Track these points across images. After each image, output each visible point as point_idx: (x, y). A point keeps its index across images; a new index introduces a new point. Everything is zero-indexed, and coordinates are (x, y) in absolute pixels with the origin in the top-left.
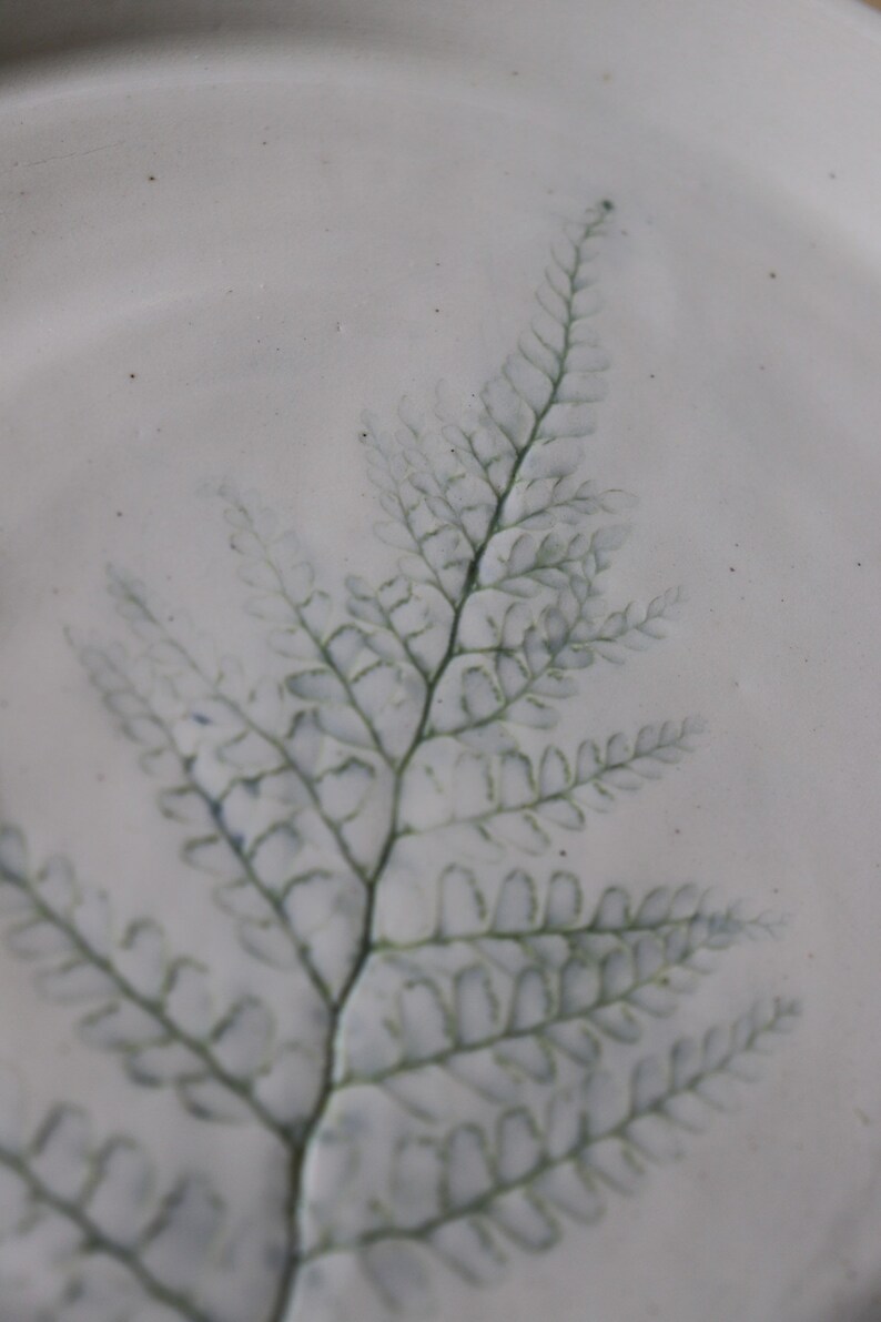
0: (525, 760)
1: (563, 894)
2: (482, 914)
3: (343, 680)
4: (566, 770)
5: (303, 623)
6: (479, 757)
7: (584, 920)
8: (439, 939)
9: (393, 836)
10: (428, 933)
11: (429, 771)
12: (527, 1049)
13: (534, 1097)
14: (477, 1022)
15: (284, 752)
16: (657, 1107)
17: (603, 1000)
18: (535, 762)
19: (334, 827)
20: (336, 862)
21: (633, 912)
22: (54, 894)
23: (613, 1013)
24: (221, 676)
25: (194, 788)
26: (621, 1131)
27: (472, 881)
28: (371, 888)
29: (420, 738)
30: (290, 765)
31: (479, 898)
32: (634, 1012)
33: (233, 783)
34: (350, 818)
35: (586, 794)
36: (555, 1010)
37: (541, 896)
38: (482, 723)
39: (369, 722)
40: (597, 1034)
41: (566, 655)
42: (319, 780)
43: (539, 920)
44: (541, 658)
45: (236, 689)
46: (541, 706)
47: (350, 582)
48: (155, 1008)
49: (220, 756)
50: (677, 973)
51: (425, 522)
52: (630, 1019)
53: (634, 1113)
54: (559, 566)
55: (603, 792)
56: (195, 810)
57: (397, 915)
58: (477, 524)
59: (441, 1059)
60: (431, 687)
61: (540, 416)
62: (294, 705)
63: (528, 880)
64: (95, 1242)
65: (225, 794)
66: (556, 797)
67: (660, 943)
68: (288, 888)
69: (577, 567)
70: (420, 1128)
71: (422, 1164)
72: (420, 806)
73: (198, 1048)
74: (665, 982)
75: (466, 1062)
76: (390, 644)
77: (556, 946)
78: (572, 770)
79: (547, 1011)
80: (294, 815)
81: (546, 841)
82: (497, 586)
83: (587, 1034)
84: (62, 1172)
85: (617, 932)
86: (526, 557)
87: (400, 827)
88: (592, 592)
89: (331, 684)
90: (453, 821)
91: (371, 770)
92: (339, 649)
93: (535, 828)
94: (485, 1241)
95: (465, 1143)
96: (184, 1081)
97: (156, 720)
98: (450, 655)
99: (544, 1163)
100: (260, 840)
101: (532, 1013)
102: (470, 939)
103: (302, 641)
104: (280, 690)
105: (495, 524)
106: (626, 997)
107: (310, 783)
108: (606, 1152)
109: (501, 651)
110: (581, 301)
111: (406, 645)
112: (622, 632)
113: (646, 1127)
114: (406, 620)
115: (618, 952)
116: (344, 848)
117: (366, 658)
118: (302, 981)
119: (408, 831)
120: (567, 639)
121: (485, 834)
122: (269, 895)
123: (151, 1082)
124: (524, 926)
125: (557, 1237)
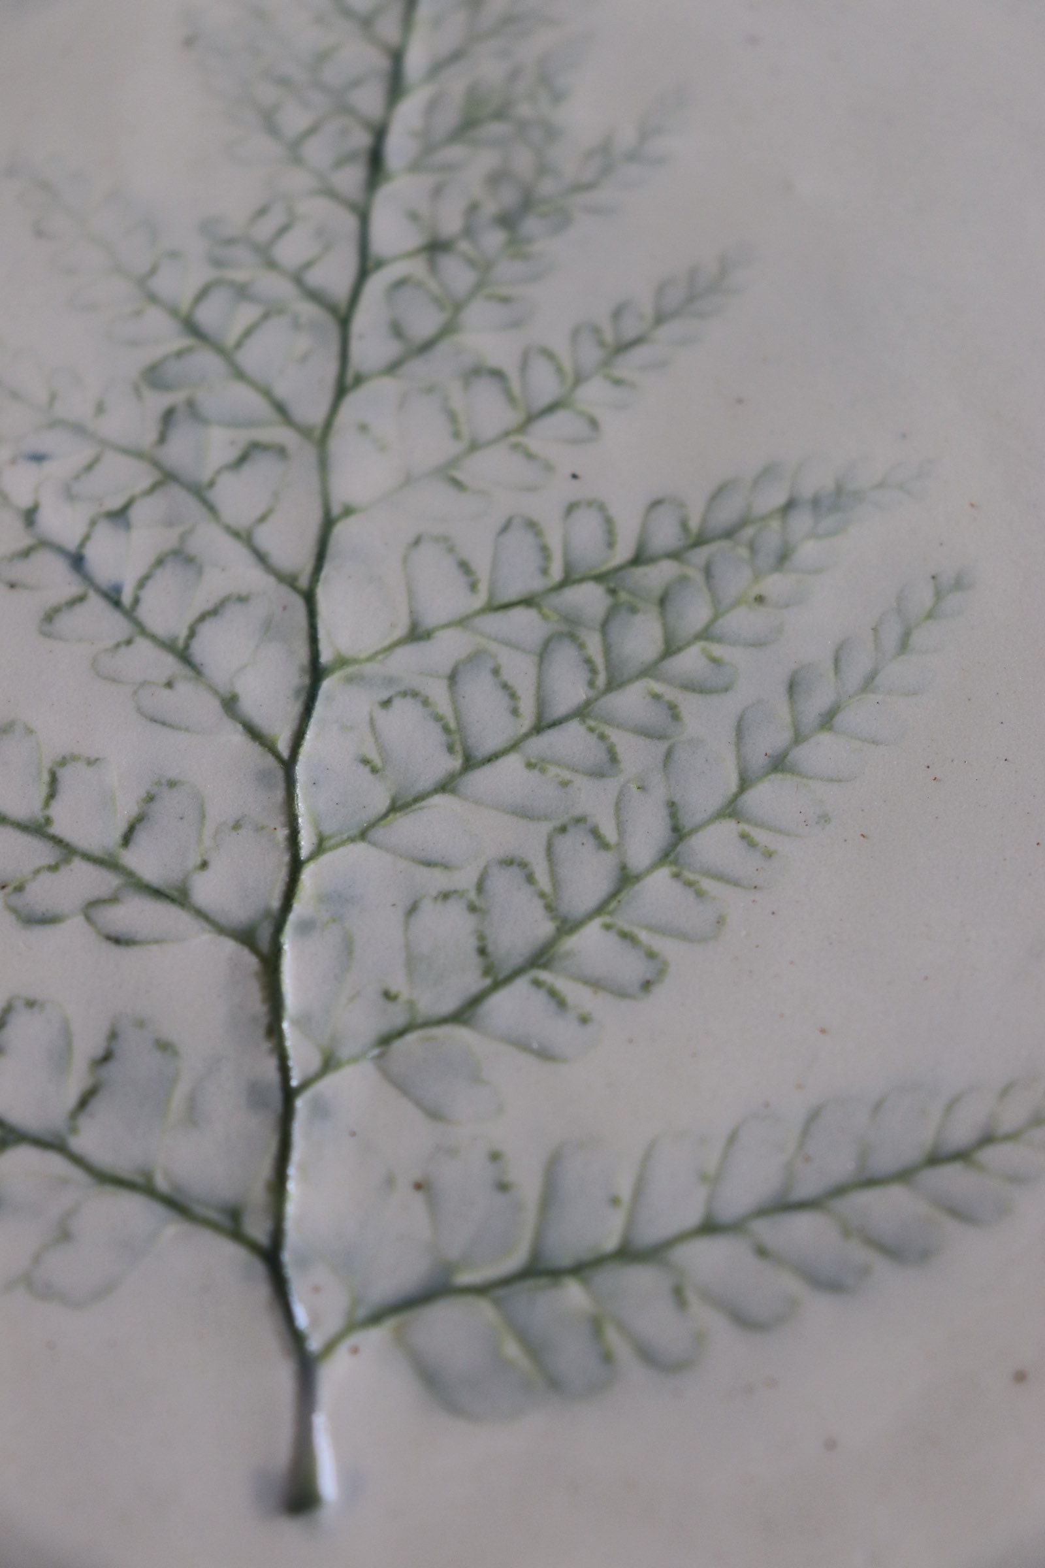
0: (498, 374)
1: (588, 528)
2: (473, 587)
3: (220, 350)
4: (559, 370)
5: (153, 298)
6: (430, 390)
7: (624, 551)
8: (417, 634)
9: (328, 524)
10: (401, 631)
11: (363, 428)
12: (571, 741)
13: (594, 800)
15: (156, 464)
16: (779, 764)
17: (670, 649)
18: (513, 373)
19: (244, 537)
20: (253, 577)
21: (694, 524)
23: (690, 661)
24: (53, 397)
25: (44, 544)
26: (731, 810)
27: (451, 550)
28: (309, 598)
29: (341, 390)
30: (167, 477)
31: (465, 567)
32: (717, 650)
33: (93, 523)
34: (263, 519)
35: (594, 393)
36: (601, 680)
37: (554, 540)
38: (427, 346)
39: (266, 393)
40: (670, 693)
41: (531, 225)
42: (212, 484)
43: (557, 572)
44: (493, 239)
45: (77, 407)
46: (505, 300)
47: (207, 227)
48: (38, 829)
49: (69, 494)
50: (774, 585)
51: (294, 119)
52: (715, 661)
53: (745, 783)
54: (500, 115)
55: (618, 382)
56: (48, 569)
57: (354, 622)
58: (370, 100)
59: (446, 786)
60: (344, 322)
62: (158, 402)
63: (532, 526)
65: (87, 538)
66: (552, 408)
67: (743, 552)
68: (192, 633)
69: (524, 110)
70: (438, 880)
72: (360, 477)
73: (108, 862)
74: (760, 599)
75: (480, 780)
76: (276, 286)
77: (588, 597)
78: (567, 365)
79: (591, 684)
80: (183, 538)
81: (549, 468)
82: (415, 167)
83: (656, 697)
85: (675, 555)
86: (448, 118)
87: (336, 510)
88: (552, 133)
89: (206, 361)
90: (408, 480)
91: (281, 452)
92: (207, 315)
93: (530, 456)
94: (559, 1001)
95: (502, 883)
96: (90, 907)
98: (364, 273)
99: (626, 879)
100: (142, 583)
101: (570, 692)
102: (462, 622)
103: (158, 323)
104: (137, 389)
105: (396, 88)
106: (705, 634)
107: (200, 492)
108: (714, 843)
109: (435, 248)
111: (298, 279)
112: (607, 170)
114: (291, 251)
115: (683, 580)
116: (261, 558)
117: (248, 314)
118: (236, 737)
119: (348, 511)
120: (527, 203)
121: (457, 484)
122: (168, 646)
123: (48, 920)
124: (537, 584)
125: (661, 973)
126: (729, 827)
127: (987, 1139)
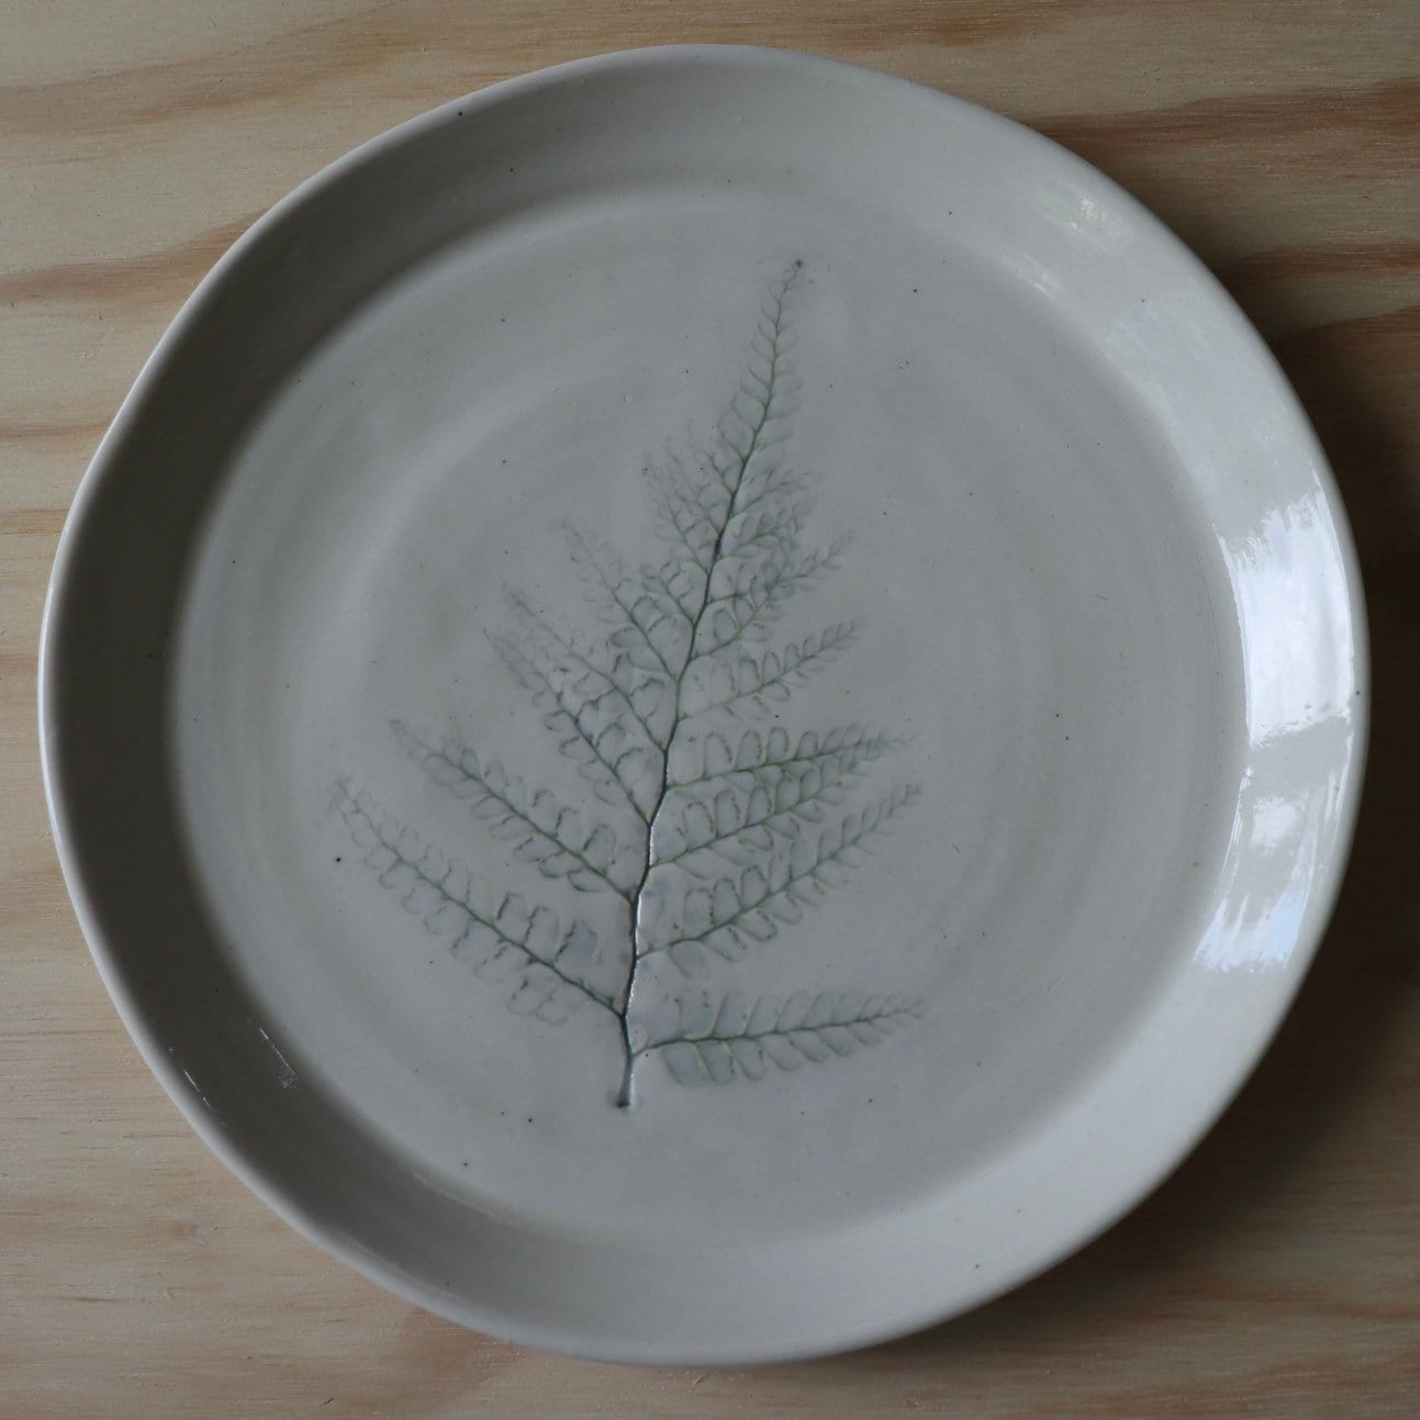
0: (753, 662)
1: (778, 740)
2: (730, 760)
3: (642, 631)
4: (778, 665)
5: (617, 601)
6: (725, 665)
7: (791, 754)
8: (706, 777)
9: (677, 721)
10: (699, 775)
11: (696, 678)
12: (757, 833)
13: (762, 860)
14: (728, 821)
15: (612, 682)
16: (833, 857)
17: (802, 800)
18: (759, 663)
19: (643, 721)
20: (645, 741)
21: (820, 747)
22: (494, 782)
23: (808, 806)
24: (573, 641)
25: (564, 711)
26: (812, 873)
27: (723, 741)
28: (666, 753)
29: (689, 660)
30: (616, 688)
31: (728, 750)
32: (819, 804)
33: (584, 705)
34: (651, 714)
35: (790, 678)
36: (773, 810)
37: (764, 744)
38: (728, 643)
39: (659, 656)
40: (798, 820)
41: (777, 591)
42: (632, 695)
43: (763, 759)
44: (762, 596)
45: (582, 648)
46: (762, 627)
47: (643, 569)
48: (553, 837)
49: (575, 689)
50: (846, 778)
51: (686, 520)
52: (818, 809)
53: (819, 862)
54: (772, 533)
55: (801, 675)
56: (565, 724)
57: (681, 766)
58: (719, 514)
59: (708, 845)
60: (695, 627)
61: (756, 432)
62: (615, 651)
63: (757, 735)
64: (533, 959)
65: (581, 711)
66: (773, 682)
67: (837, 761)
68: (618, 762)
69: (783, 532)
70: (699, 883)
71: (701, 903)
72: (693, 700)
73: (578, 856)
74: (840, 784)
75: (722, 845)
76: (669, 604)
77: (773, 772)
78: (782, 664)
79: (769, 811)
80: (619, 717)
81: (767, 710)
82: (732, 554)
83: (792, 820)
84: (513, 926)
85: (810, 759)
86: (751, 531)
87: (681, 715)
88: (793, 546)
89: (637, 635)
90: (711, 706)
91: (663, 684)
92: (639, 613)
93: (761, 704)
94: (736, 938)
95: (723, 888)
96: (570, 874)
97: (539, 674)
98: (705, 604)
99: (769, 894)
100: (601, 736)
101: (760, 813)
102: (723, 775)
103: (617, 611)
104: (607, 643)
105: (730, 513)
106: (815, 796)
107: (627, 697)
108: (804, 885)
109: (737, 596)
110: (783, 340)
111: (678, 603)
112: (813, 569)
113: (827, 870)
114: (677, 587)
115: (812, 770)
116: (649, 732)
117: (656, 615)
118: (631, 812)
119: (686, 716)
120: (777, 581)
121: (730, 711)
122: (609, 766)
123: (554, 876)
124: (754, 763)
125: (776, 933)
126: (809, 880)
127: (878, 1016)
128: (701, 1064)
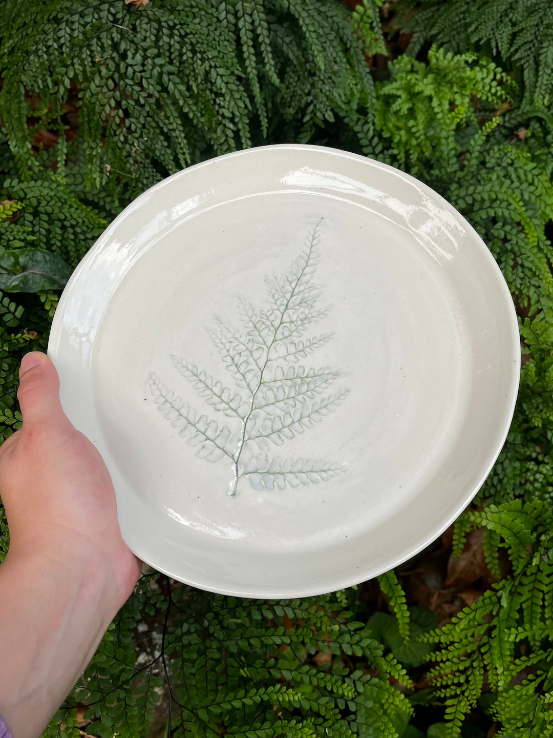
0: (295, 344)
1: (301, 370)
2: (284, 375)
3: (258, 331)
4: (303, 345)
5: (251, 321)
6: (285, 344)
7: (305, 375)
9: (267, 362)
10: (273, 380)
11: (275, 348)
12: (291, 401)
13: (292, 410)
14: (281, 395)
15: (246, 347)
16: (317, 411)
17: (307, 391)
18: (297, 344)
19: (255, 361)
20: (255, 367)
21: (315, 373)
22: (202, 377)
23: (309, 393)
24: (235, 333)
25: (229, 355)
26: (309, 416)
27: (282, 369)
28: (262, 372)
29: (273, 342)
30: (247, 349)
31: (283, 372)
33: (236, 354)
34: (259, 359)
35: (307, 350)
36: (297, 393)
37: (296, 371)
38: (286, 337)
39: (263, 340)
41: (306, 321)
42: (253, 352)
43: (295, 376)
44: (300, 323)
45: (237, 336)
46: (299, 333)
47: (261, 311)
48: (220, 397)
49: (234, 349)
50: (324, 385)
51: (276, 296)
52: (313, 394)
53: (312, 413)
54: (305, 303)
55: (311, 349)
56: (229, 359)
57: (267, 377)
58: (288, 296)
60: (276, 331)
61: (303, 270)
63: (294, 368)
64: (208, 439)
65: (235, 356)
66: (301, 351)
67: (321, 379)
68: (245, 373)
69: (309, 302)
70: (269, 417)
71: (269, 423)
72: (273, 355)
73: (228, 404)
74: (321, 387)
75: (277, 404)
76: (269, 323)
77: (299, 381)
78: (305, 345)
79: (295, 394)
80: (247, 359)
81: (298, 360)
82: (292, 309)
83: (304, 398)
84: (201, 426)
85: (312, 377)
86: (298, 301)
87: (269, 360)
88: (312, 307)
89: (256, 333)
90: (279, 357)
91: (263, 349)
92: (258, 325)
93: (296, 357)
94: (280, 437)
95: (277, 419)
96: (224, 410)
97: (222, 343)
98: (281, 324)
99: (293, 422)
100: (241, 364)
101: (293, 394)
102: (281, 380)
103: (251, 325)
104: (246, 335)
105: (292, 296)
106: (312, 390)
107: (251, 353)
108: (306, 420)
109: (291, 322)
110: (315, 242)
111: (271, 323)
112: (318, 315)
113: (314, 416)
114: (272, 318)
115: (312, 381)
116: (257, 365)
117: (263, 326)
118: (248, 390)
120: (306, 318)
121: (285, 360)
122: (242, 375)
123: (219, 410)
124: (292, 377)
125: (294, 436)
126: (308, 419)
127: (329, 470)
128: (263, 482)
